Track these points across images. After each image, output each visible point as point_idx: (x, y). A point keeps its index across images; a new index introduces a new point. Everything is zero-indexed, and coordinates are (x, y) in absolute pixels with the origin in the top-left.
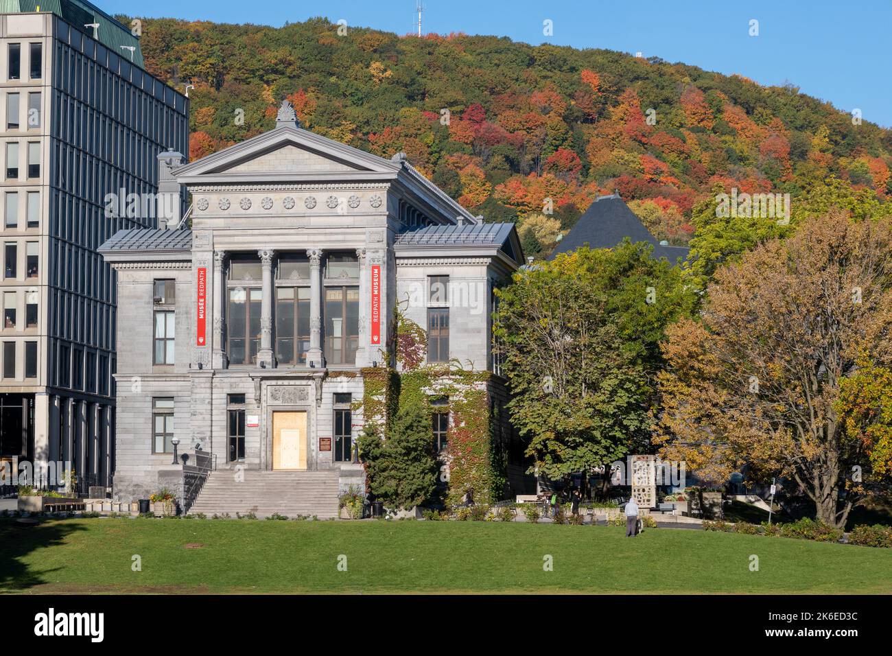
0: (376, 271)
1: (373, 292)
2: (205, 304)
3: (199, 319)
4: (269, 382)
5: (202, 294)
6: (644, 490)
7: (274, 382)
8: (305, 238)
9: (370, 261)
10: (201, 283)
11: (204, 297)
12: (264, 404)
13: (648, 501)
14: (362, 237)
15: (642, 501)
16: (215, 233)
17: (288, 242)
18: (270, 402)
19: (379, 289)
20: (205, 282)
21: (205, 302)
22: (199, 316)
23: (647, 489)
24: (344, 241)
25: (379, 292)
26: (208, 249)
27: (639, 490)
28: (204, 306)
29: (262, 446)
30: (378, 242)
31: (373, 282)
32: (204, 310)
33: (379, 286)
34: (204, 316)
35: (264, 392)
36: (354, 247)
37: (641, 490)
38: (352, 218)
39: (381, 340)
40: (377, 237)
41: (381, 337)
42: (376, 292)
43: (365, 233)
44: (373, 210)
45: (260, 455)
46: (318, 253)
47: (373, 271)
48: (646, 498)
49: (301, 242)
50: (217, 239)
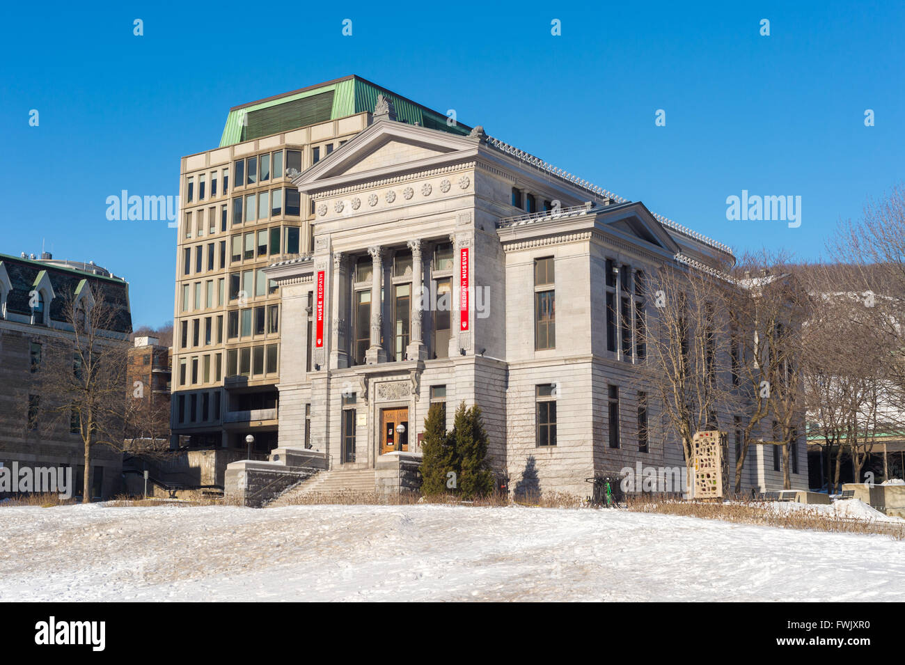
0: (465, 253)
1: (462, 276)
2: (323, 306)
3: (318, 321)
4: (375, 380)
5: (320, 297)
6: (708, 476)
7: (379, 379)
8: (405, 230)
9: (460, 245)
10: (320, 286)
11: (322, 299)
12: (371, 402)
13: (714, 488)
14: (453, 222)
15: (707, 490)
16: (333, 236)
17: (392, 236)
18: (378, 399)
19: (467, 273)
20: (323, 285)
21: (323, 304)
22: (318, 318)
23: (712, 475)
24: (438, 228)
25: (467, 276)
26: (325, 253)
27: (703, 476)
28: (322, 308)
29: (370, 445)
30: (467, 223)
31: (462, 265)
32: (322, 312)
33: (467, 269)
34: (322, 318)
35: (371, 389)
36: (447, 233)
37: (705, 475)
38: (444, 202)
39: (469, 326)
40: (466, 219)
41: (469, 323)
42: (465, 277)
43: (454, 217)
44: (462, 192)
45: (368, 454)
46: (418, 242)
47: (462, 254)
48: (711, 485)
49: (402, 234)
50: (334, 243)
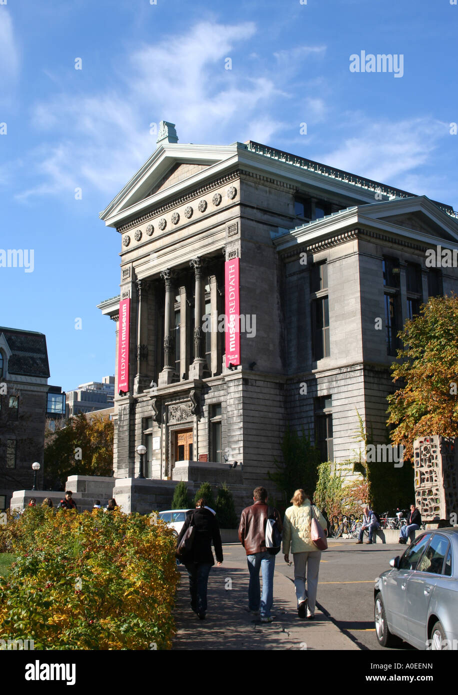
6: (430, 493)
9: (229, 256)
12: (164, 425)
14: (224, 234)
16: (135, 264)
23: (434, 490)
24: (213, 243)
26: (128, 282)
27: (424, 492)
29: (163, 468)
30: (235, 234)
35: (164, 412)
36: (220, 247)
38: (216, 216)
40: (234, 230)
43: (224, 230)
44: (231, 202)
46: (198, 260)
48: (434, 505)
49: (185, 254)
50: (137, 270)
